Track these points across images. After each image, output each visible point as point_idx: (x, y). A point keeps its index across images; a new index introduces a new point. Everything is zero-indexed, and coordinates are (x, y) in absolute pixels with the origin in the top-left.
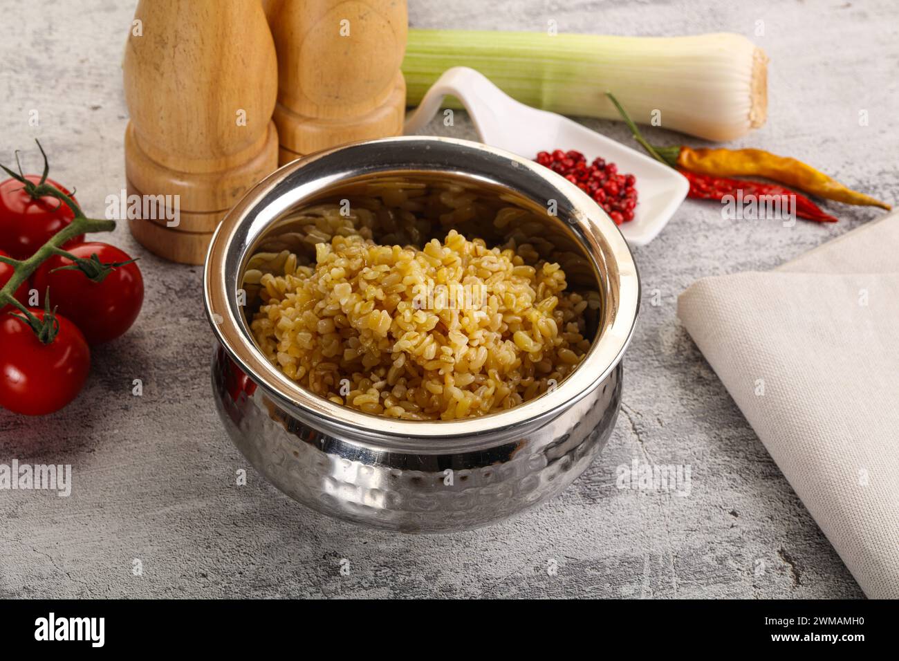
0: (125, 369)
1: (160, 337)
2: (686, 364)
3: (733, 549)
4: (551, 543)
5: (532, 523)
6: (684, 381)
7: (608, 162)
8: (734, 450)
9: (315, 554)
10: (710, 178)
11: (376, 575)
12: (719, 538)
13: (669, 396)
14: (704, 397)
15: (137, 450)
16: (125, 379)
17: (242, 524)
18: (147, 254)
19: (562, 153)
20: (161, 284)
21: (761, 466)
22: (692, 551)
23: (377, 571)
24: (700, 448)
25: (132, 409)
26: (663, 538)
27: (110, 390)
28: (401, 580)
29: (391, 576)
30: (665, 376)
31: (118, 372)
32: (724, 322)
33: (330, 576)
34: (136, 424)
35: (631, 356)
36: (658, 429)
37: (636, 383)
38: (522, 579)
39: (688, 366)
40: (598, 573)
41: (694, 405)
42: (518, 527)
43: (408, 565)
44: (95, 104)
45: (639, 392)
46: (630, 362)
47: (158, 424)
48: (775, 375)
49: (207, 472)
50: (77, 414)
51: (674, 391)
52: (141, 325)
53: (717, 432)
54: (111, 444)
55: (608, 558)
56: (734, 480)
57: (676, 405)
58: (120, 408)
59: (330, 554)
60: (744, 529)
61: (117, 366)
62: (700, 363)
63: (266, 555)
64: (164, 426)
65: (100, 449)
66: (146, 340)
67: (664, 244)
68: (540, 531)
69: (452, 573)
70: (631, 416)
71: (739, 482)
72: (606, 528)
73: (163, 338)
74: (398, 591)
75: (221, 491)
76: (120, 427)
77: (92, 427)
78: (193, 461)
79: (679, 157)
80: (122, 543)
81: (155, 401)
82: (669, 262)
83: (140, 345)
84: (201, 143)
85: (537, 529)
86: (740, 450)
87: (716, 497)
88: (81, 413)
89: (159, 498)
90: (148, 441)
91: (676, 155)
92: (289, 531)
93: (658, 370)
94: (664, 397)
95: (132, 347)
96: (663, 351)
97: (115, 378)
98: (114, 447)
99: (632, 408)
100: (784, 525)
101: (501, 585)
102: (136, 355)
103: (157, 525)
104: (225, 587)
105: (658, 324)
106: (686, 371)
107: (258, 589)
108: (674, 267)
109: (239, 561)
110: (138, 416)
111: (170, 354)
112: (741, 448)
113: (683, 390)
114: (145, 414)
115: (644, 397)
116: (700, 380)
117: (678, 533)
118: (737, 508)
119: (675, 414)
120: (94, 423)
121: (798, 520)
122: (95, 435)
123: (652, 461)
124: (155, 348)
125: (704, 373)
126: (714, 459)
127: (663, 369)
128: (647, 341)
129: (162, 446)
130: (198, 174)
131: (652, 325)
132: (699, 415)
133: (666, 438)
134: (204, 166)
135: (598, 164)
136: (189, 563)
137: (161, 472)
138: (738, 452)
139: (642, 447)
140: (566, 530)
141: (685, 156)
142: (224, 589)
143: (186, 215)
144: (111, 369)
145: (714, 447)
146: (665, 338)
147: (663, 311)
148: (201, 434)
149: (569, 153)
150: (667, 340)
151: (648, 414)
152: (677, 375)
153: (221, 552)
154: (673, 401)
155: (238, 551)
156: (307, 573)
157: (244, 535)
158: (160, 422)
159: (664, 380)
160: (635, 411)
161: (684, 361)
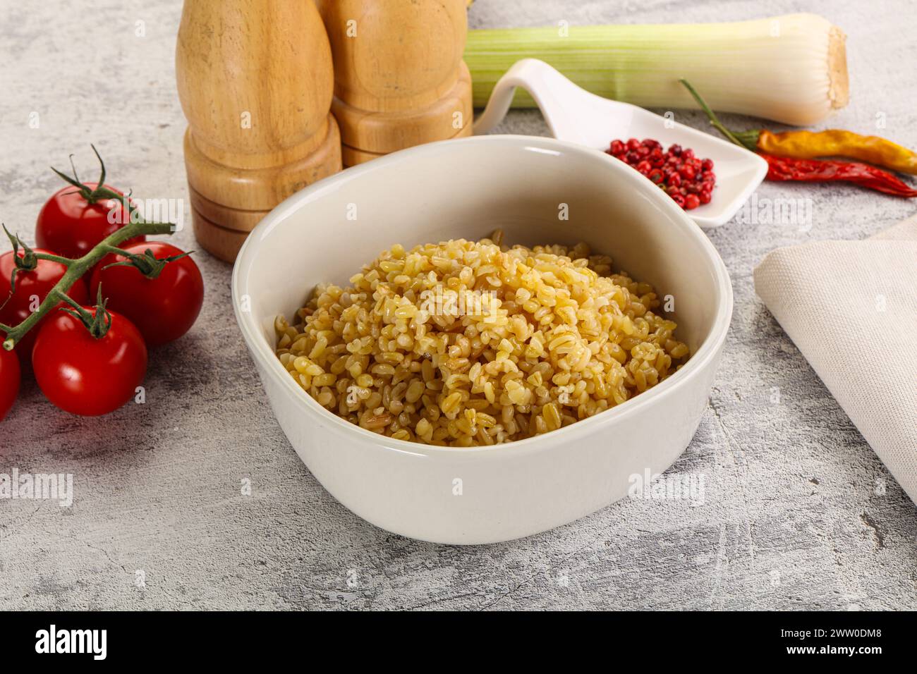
0: (187, 369)
1: (224, 338)
2: (766, 339)
3: (813, 516)
4: (623, 517)
6: (764, 356)
7: (684, 149)
8: (815, 420)
9: (377, 538)
10: (790, 160)
11: (440, 556)
12: (799, 505)
13: (748, 371)
14: (785, 371)
15: (197, 446)
16: (187, 379)
17: (303, 513)
18: (212, 260)
19: (637, 142)
20: (227, 287)
21: (843, 434)
22: (770, 519)
23: (441, 551)
24: (779, 420)
25: (193, 407)
26: (740, 508)
27: (171, 389)
28: (467, 559)
29: (457, 555)
30: (744, 352)
31: (179, 372)
32: (799, 291)
33: (393, 558)
34: (197, 421)
36: (736, 403)
38: (592, 553)
39: (768, 341)
40: (671, 545)
41: (773, 378)
44: (163, 122)
47: (218, 420)
48: (853, 338)
49: (268, 465)
50: (137, 414)
51: (754, 366)
52: (205, 328)
53: (798, 403)
54: (171, 442)
55: (683, 529)
56: (815, 449)
57: (755, 379)
58: (181, 406)
59: (393, 537)
60: (825, 496)
61: (179, 367)
62: (780, 338)
63: (326, 540)
64: (226, 422)
65: (159, 447)
66: (209, 342)
69: (519, 551)
71: (821, 450)
72: (680, 501)
73: (226, 338)
74: (463, 570)
75: (282, 482)
76: (180, 425)
77: (152, 426)
78: (254, 455)
79: (759, 141)
80: (179, 536)
81: (217, 399)
82: (749, 243)
83: (203, 346)
84: (256, 136)
86: (822, 420)
87: (795, 466)
88: (141, 413)
89: (218, 491)
90: (209, 438)
91: (756, 139)
93: (736, 346)
94: (743, 371)
95: (195, 348)
96: (742, 328)
97: (176, 378)
98: (173, 444)
100: (867, 490)
101: (570, 560)
102: (199, 355)
103: (216, 516)
104: (284, 573)
105: (737, 302)
106: (766, 346)
107: (318, 573)
108: (753, 247)
109: (299, 548)
110: (199, 414)
111: (233, 353)
112: (822, 417)
113: (763, 365)
114: (206, 411)
115: (721, 373)
116: (780, 355)
117: (755, 503)
118: (818, 476)
119: (754, 387)
120: (154, 422)
122: (154, 434)
123: (729, 434)
124: (218, 349)
125: (784, 347)
126: (794, 430)
127: (742, 345)
129: (222, 442)
130: (256, 170)
132: (780, 388)
133: (744, 411)
134: (262, 161)
135: (675, 151)
136: (248, 551)
137: (221, 466)
138: (819, 421)
139: (719, 421)
140: (639, 504)
141: (764, 139)
142: (283, 575)
143: (247, 214)
144: (173, 370)
145: (794, 418)
146: (744, 316)
147: (742, 290)
148: (263, 429)
149: (644, 142)
150: (747, 318)
151: (726, 389)
152: (756, 351)
153: (281, 540)
154: (752, 375)
155: (299, 539)
156: (370, 557)
157: (305, 523)
158: (221, 419)
159: (742, 355)
160: (714, 387)
161: (764, 337)
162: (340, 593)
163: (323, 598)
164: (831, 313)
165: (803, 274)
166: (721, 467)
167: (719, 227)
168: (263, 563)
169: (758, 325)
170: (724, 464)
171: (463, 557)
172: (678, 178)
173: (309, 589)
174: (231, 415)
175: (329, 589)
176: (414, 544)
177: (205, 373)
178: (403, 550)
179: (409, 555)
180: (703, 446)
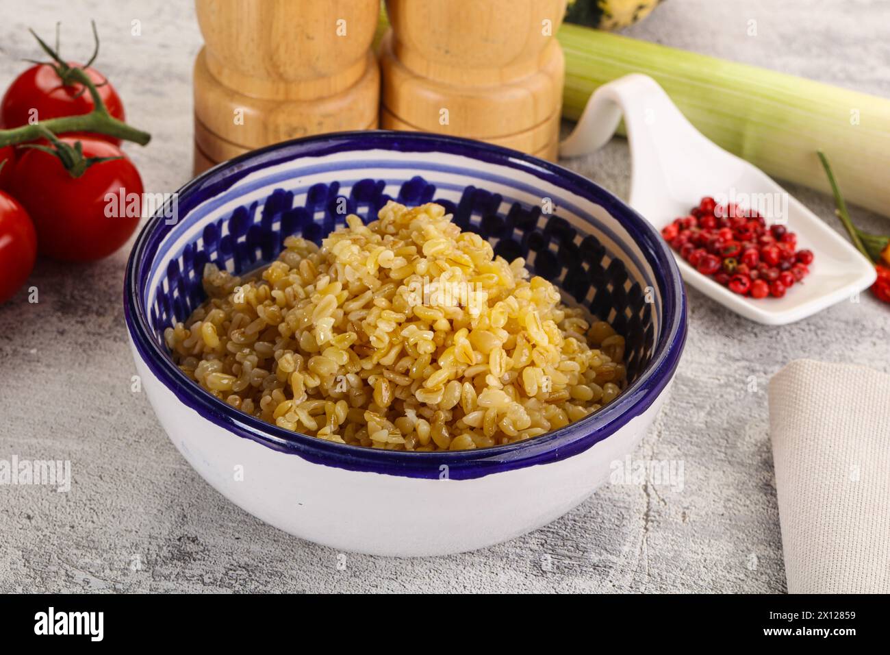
0: (91, 296)
2: (760, 466)
6: (744, 483)
7: (788, 231)
9: (171, 533)
11: (227, 574)
13: (714, 493)
14: (758, 507)
15: (44, 374)
16: (83, 305)
17: (108, 480)
23: (231, 570)
24: (716, 557)
25: (69, 335)
27: (58, 310)
28: (253, 587)
29: (244, 580)
30: (724, 472)
31: (80, 296)
32: (800, 413)
33: (172, 559)
34: (61, 349)
35: (694, 440)
36: (676, 523)
41: (739, 511)
42: (432, 575)
43: (271, 575)
46: (689, 446)
47: (85, 355)
49: (106, 417)
51: (724, 491)
53: (750, 546)
54: (18, 362)
57: (717, 505)
58: (56, 330)
59: (188, 538)
61: (83, 290)
63: (114, 516)
67: (815, 338)
68: (456, 586)
70: (651, 500)
75: (108, 440)
76: (42, 348)
77: (11, 340)
78: (98, 403)
79: (884, 249)
81: (99, 334)
84: (253, 54)
86: (766, 573)
89: (32, 426)
90: (62, 370)
91: (882, 246)
92: (157, 502)
93: (718, 463)
94: (708, 492)
96: (739, 445)
97: (73, 301)
98: (20, 364)
99: (658, 493)
104: (45, 535)
105: (750, 416)
107: (81, 548)
109: (79, 516)
110: (70, 343)
112: (769, 571)
113: (736, 492)
114: (79, 343)
116: (766, 487)
119: (710, 513)
120: (17, 336)
122: (8, 348)
123: (646, 553)
126: (725, 573)
127: (727, 463)
128: (725, 429)
129: (73, 378)
131: (742, 415)
132: (739, 523)
133: (679, 534)
134: (260, 89)
136: (21, 499)
137: (53, 403)
138: (762, 574)
139: (644, 536)
142: (41, 537)
144: (76, 292)
145: (733, 561)
146: (749, 432)
150: (752, 436)
151: (675, 504)
152: (739, 475)
153: (65, 500)
154: (716, 500)
155: (85, 505)
156: (148, 549)
157: (104, 491)
158: (88, 355)
159: (719, 475)
160: (662, 497)
161: (758, 462)
162: (89, 577)
163: (68, 575)
164: (820, 447)
165: (814, 395)
166: (612, 584)
168: (29, 517)
169: (760, 447)
170: (617, 584)
171: (250, 583)
172: (754, 257)
173: (59, 561)
174: (102, 354)
175: (81, 568)
176: (207, 552)
177: (107, 305)
178: (190, 554)
179: (192, 562)
180: (605, 555)
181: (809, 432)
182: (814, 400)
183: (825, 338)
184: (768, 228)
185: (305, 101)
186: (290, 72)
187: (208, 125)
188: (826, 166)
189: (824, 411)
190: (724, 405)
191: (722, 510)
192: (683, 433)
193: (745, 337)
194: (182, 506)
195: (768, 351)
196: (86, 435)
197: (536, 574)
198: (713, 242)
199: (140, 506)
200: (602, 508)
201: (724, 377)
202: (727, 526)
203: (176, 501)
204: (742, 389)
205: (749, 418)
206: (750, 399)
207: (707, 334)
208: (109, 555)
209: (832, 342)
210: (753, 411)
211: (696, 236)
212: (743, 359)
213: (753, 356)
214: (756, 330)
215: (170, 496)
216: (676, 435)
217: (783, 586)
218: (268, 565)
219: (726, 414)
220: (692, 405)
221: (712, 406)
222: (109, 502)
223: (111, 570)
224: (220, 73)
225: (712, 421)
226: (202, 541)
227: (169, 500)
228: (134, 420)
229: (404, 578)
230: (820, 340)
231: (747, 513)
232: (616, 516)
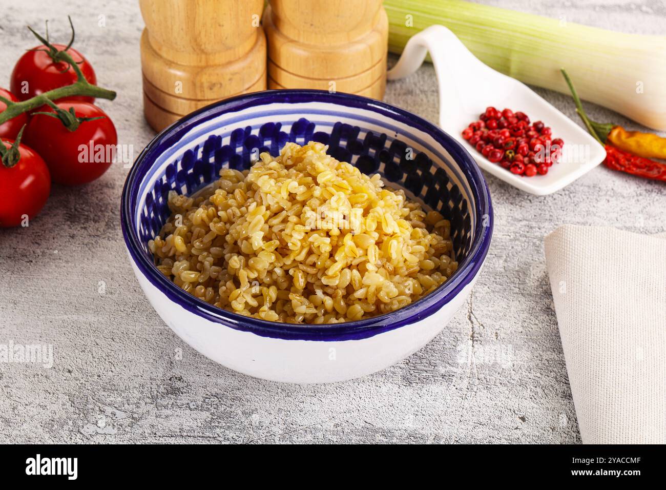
0: (88, 208)
2: (542, 296)
4: (359, 408)
5: (350, 390)
6: (533, 309)
7: (546, 126)
8: (548, 370)
9: (164, 375)
10: (629, 155)
11: (204, 401)
13: (515, 317)
14: (544, 324)
15: (65, 268)
16: (84, 215)
17: (118, 341)
18: (148, 128)
19: (511, 112)
23: (207, 398)
24: (520, 363)
25: (77, 238)
26: (454, 425)
27: (68, 220)
28: (223, 409)
29: (216, 404)
30: (519, 301)
31: (81, 209)
33: (168, 393)
34: (74, 249)
35: (498, 280)
36: (492, 341)
37: (492, 301)
38: (320, 430)
41: (532, 329)
43: (234, 399)
45: (490, 309)
46: (495, 285)
47: (90, 252)
49: (110, 296)
51: (521, 315)
52: (116, 179)
53: (541, 353)
55: (400, 430)
57: (518, 325)
58: (68, 235)
59: (176, 378)
60: (525, 432)
61: (82, 204)
63: (125, 366)
64: (95, 255)
65: (36, 262)
67: (569, 200)
68: (355, 398)
69: (266, 413)
70: (474, 326)
71: (540, 395)
72: (410, 407)
74: (216, 417)
75: (114, 312)
76: (61, 249)
77: (39, 245)
79: (610, 134)
81: (97, 236)
82: (566, 215)
83: (108, 193)
84: (183, 38)
85: (352, 395)
86: (553, 371)
87: (514, 403)
89: (63, 306)
90: (76, 264)
91: (608, 131)
92: (152, 354)
93: (515, 295)
94: (511, 317)
95: (102, 193)
96: (527, 281)
97: (76, 213)
98: (48, 262)
99: (478, 320)
100: (561, 437)
101: (301, 431)
103: (52, 326)
104: (82, 384)
105: (533, 260)
107: (106, 390)
109: (102, 367)
110: (79, 244)
112: (555, 369)
113: (529, 315)
114: (85, 243)
115: (493, 314)
117: (467, 424)
118: (528, 415)
119: (513, 332)
120: (43, 242)
121: (575, 436)
122: (38, 251)
126: (527, 373)
127: (520, 295)
128: (517, 271)
129: (85, 270)
131: (527, 260)
132: (533, 337)
134: (188, 59)
135: (537, 126)
136: (63, 359)
137: (74, 289)
138: (551, 372)
140: (376, 402)
141: (615, 133)
142: (80, 385)
143: (173, 99)
144: (78, 206)
145: (532, 364)
146: (533, 272)
147: (542, 250)
148: (120, 267)
149: (516, 114)
150: (535, 274)
151: (490, 327)
152: (529, 303)
153: (91, 357)
154: (516, 322)
155: (105, 360)
156: (151, 388)
157: (116, 349)
158: (92, 252)
159: (516, 304)
160: (481, 323)
161: (541, 293)
162: (115, 410)
163: (101, 410)
165: (576, 250)
166: (455, 387)
167: (549, 196)
168: (69, 372)
169: (541, 282)
170: (458, 387)
171: (220, 407)
172: (525, 149)
173: (94, 401)
174: (102, 251)
175: (109, 405)
176: (189, 387)
177: (99, 214)
178: (179, 389)
179: (181, 394)
180: (449, 368)
181: (575, 276)
182: (576, 253)
183: (576, 199)
184: (531, 125)
185: (219, 65)
186: (208, 48)
187: (154, 83)
188: (567, 79)
189: (584, 261)
190: (515, 253)
191: (521, 329)
192: (490, 277)
193: (523, 203)
194: (169, 355)
195: (540, 212)
196: (99, 310)
197: (406, 384)
198: (498, 139)
199: (141, 358)
200: (443, 334)
201: (512, 234)
202: (525, 340)
203: (165, 352)
204: (525, 241)
205: (532, 261)
206: (531, 248)
207: (498, 203)
208: (126, 394)
209: (581, 202)
210: (534, 257)
211: (485, 135)
212: (524, 220)
213: (530, 217)
214: (529, 198)
215: (160, 349)
216: (485, 278)
217: (566, 380)
218: (231, 393)
219: (517, 260)
220: (494, 256)
221: (507, 255)
222: (120, 356)
223: (128, 404)
224: (160, 49)
225: (508, 266)
226: (185, 379)
227: (160, 352)
228: (129, 296)
229: (320, 395)
230: (573, 201)
231: (537, 329)
232: (453, 339)
